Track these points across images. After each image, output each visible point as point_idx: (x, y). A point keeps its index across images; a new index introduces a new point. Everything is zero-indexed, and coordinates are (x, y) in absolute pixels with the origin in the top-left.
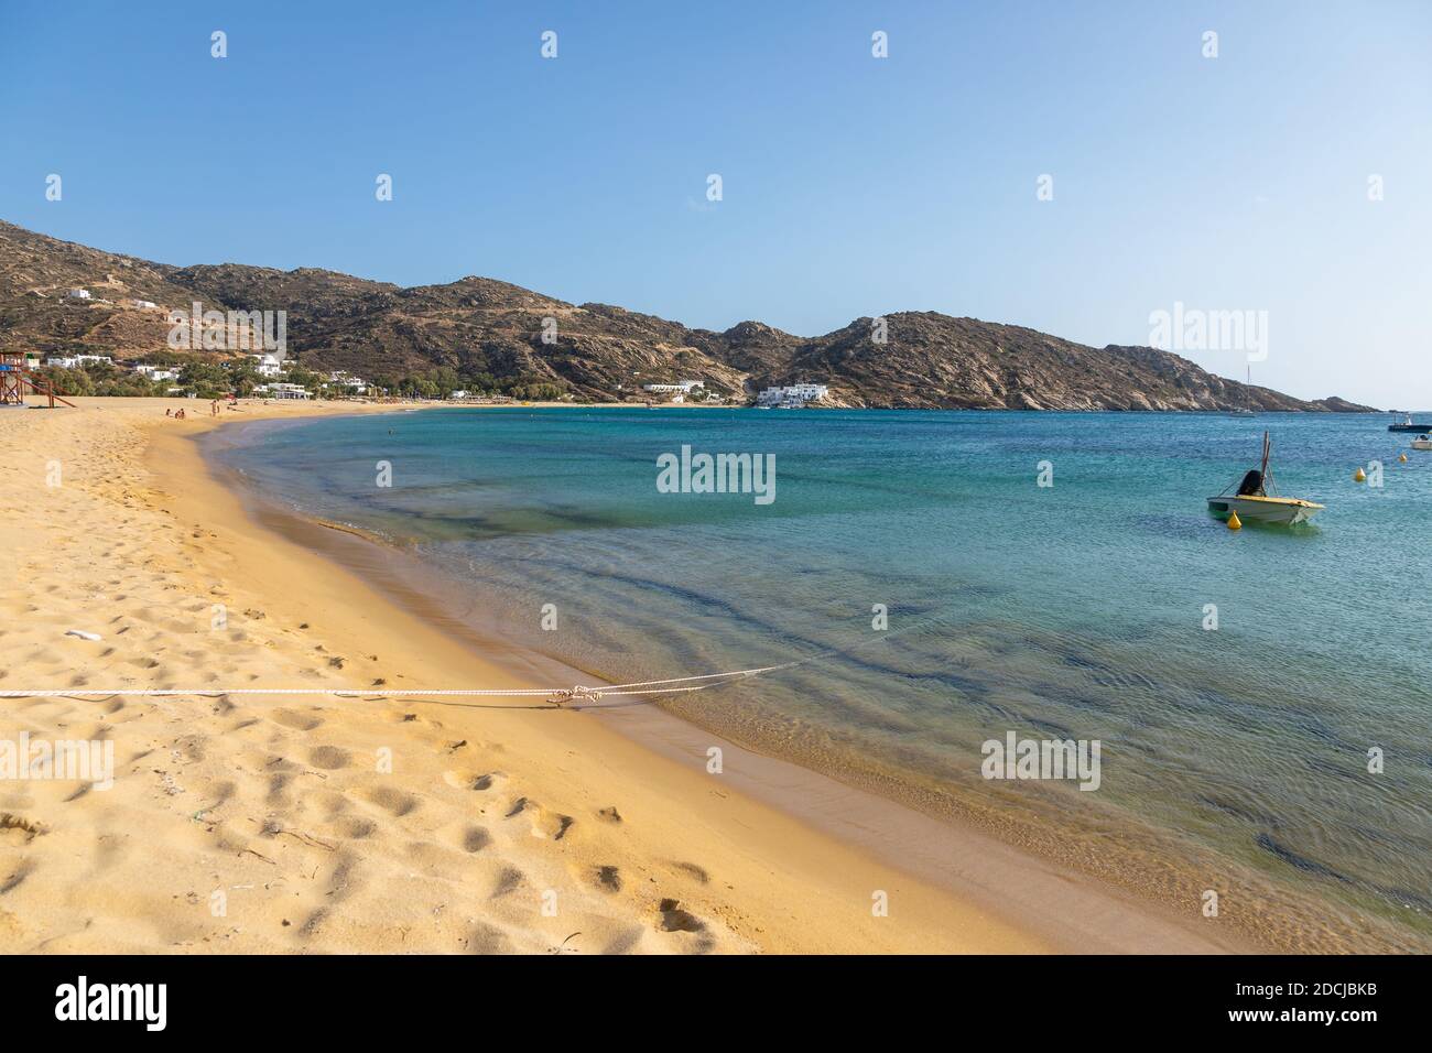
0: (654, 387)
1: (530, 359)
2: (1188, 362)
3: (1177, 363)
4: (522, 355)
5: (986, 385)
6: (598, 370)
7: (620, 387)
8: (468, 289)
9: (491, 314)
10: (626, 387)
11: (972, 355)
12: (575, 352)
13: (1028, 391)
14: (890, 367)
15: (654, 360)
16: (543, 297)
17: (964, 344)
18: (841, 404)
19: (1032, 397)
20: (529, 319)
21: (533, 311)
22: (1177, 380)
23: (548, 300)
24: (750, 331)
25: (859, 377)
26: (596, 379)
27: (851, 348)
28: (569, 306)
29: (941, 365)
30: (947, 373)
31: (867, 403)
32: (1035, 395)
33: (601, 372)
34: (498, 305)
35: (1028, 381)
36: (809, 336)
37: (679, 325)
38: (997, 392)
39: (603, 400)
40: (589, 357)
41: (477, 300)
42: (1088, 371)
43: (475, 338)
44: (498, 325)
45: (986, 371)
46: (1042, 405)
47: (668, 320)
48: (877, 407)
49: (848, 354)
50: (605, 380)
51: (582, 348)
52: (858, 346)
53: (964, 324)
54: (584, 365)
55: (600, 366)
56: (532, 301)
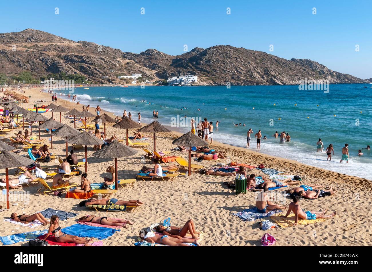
0: (122, 77)
1: (64, 65)
2: (322, 65)
3: (318, 65)
4: (60, 63)
5: (258, 75)
6: (96, 70)
7: (108, 77)
8: (29, 34)
9: (41, 45)
10: (110, 76)
11: (249, 63)
12: (84, 62)
13: (275, 77)
14: (219, 68)
15: (117, 65)
16: (62, 38)
17: (245, 58)
18: (205, 84)
19: (277, 79)
20: (59, 48)
21: (59, 44)
22: (319, 72)
23: (64, 39)
24: (152, 53)
25: (208, 72)
26: (96, 74)
27: (201, 60)
28: (74, 42)
29: (239, 67)
30: (242, 70)
31: (215, 83)
32: (278, 79)
33: (98, 71)
34: (43, 41)
35: (273, 73)
36: (175, 55)
37: (119, 50)
38: (263, 77)
39: (102, 83)
40: (91, 64)
41: (34, 39)
42: (290, 69)
43: (36, 56)
44: (45, 50)
45: (256, 69)
46: (281, 82)
47: (114, 48)
48: (219, 85)
49: (200, 63)
50: (100, 74)
51: (87, 60)
52: (204, 59)
53: (242, 50)
54: (90, 68)
55: (97, 68)
56: (58, 40)
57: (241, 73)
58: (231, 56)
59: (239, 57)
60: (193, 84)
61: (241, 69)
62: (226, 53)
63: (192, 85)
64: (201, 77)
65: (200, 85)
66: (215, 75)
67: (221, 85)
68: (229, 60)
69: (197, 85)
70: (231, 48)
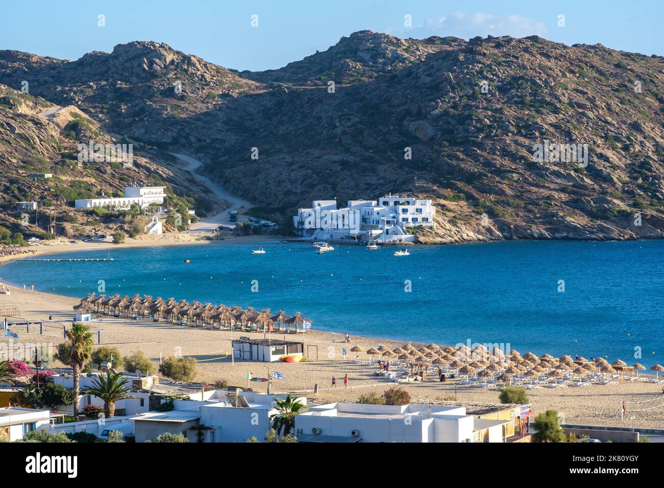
18: (468, 233)
57: (608, 179)
58: (557, 98)
59: (592, 101)
60: (422, 239)
61: (607, 159)
62: (534, 83)
63: (417, 242)
64: (442, 202)
65: (448, 239)
66: (502, 193)
67: (532, 237)
68: (552, 119)
69: (438, 240)
70: (548, 57)
